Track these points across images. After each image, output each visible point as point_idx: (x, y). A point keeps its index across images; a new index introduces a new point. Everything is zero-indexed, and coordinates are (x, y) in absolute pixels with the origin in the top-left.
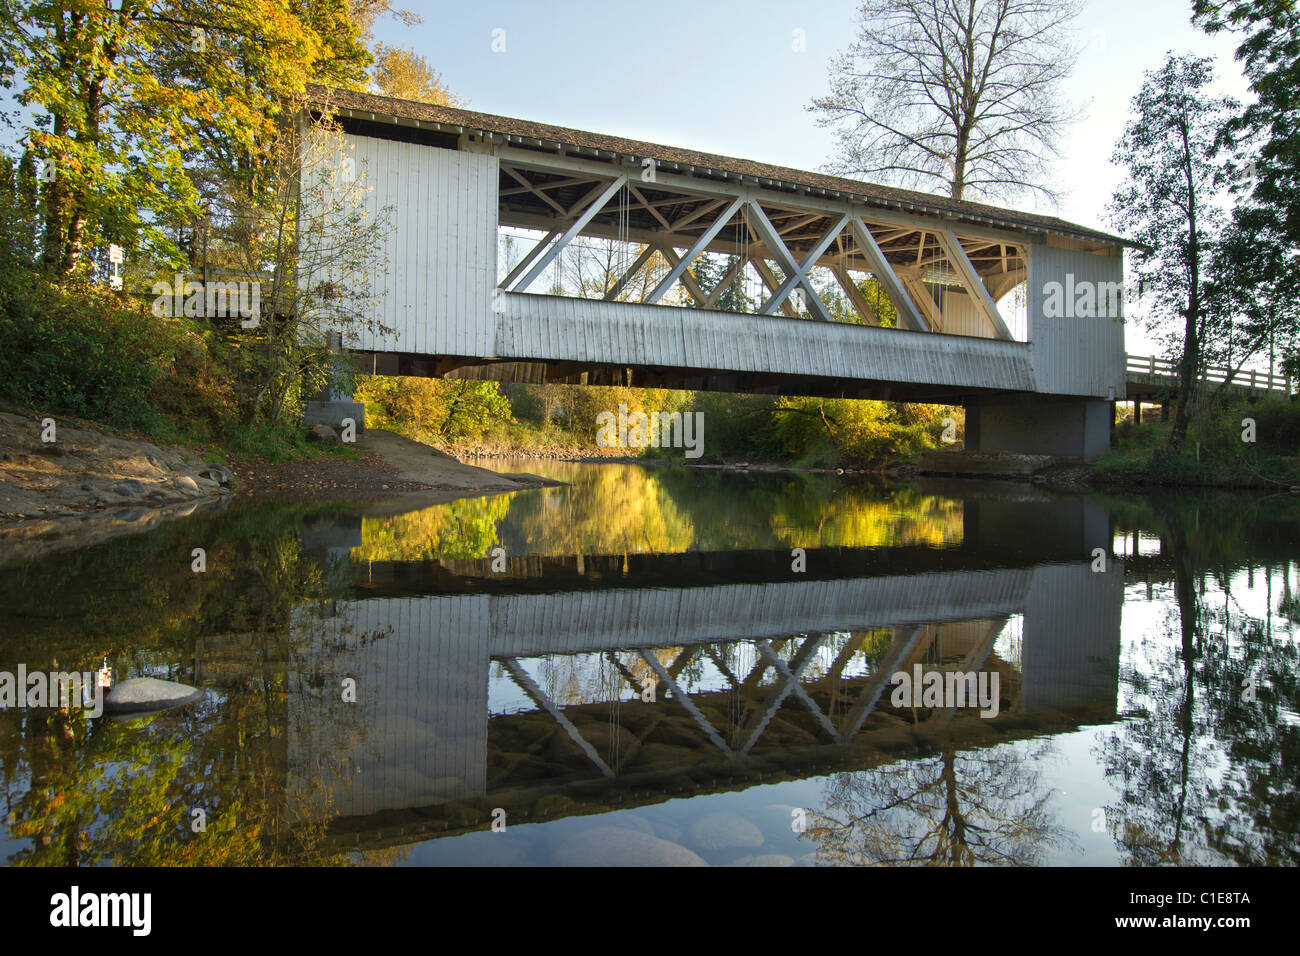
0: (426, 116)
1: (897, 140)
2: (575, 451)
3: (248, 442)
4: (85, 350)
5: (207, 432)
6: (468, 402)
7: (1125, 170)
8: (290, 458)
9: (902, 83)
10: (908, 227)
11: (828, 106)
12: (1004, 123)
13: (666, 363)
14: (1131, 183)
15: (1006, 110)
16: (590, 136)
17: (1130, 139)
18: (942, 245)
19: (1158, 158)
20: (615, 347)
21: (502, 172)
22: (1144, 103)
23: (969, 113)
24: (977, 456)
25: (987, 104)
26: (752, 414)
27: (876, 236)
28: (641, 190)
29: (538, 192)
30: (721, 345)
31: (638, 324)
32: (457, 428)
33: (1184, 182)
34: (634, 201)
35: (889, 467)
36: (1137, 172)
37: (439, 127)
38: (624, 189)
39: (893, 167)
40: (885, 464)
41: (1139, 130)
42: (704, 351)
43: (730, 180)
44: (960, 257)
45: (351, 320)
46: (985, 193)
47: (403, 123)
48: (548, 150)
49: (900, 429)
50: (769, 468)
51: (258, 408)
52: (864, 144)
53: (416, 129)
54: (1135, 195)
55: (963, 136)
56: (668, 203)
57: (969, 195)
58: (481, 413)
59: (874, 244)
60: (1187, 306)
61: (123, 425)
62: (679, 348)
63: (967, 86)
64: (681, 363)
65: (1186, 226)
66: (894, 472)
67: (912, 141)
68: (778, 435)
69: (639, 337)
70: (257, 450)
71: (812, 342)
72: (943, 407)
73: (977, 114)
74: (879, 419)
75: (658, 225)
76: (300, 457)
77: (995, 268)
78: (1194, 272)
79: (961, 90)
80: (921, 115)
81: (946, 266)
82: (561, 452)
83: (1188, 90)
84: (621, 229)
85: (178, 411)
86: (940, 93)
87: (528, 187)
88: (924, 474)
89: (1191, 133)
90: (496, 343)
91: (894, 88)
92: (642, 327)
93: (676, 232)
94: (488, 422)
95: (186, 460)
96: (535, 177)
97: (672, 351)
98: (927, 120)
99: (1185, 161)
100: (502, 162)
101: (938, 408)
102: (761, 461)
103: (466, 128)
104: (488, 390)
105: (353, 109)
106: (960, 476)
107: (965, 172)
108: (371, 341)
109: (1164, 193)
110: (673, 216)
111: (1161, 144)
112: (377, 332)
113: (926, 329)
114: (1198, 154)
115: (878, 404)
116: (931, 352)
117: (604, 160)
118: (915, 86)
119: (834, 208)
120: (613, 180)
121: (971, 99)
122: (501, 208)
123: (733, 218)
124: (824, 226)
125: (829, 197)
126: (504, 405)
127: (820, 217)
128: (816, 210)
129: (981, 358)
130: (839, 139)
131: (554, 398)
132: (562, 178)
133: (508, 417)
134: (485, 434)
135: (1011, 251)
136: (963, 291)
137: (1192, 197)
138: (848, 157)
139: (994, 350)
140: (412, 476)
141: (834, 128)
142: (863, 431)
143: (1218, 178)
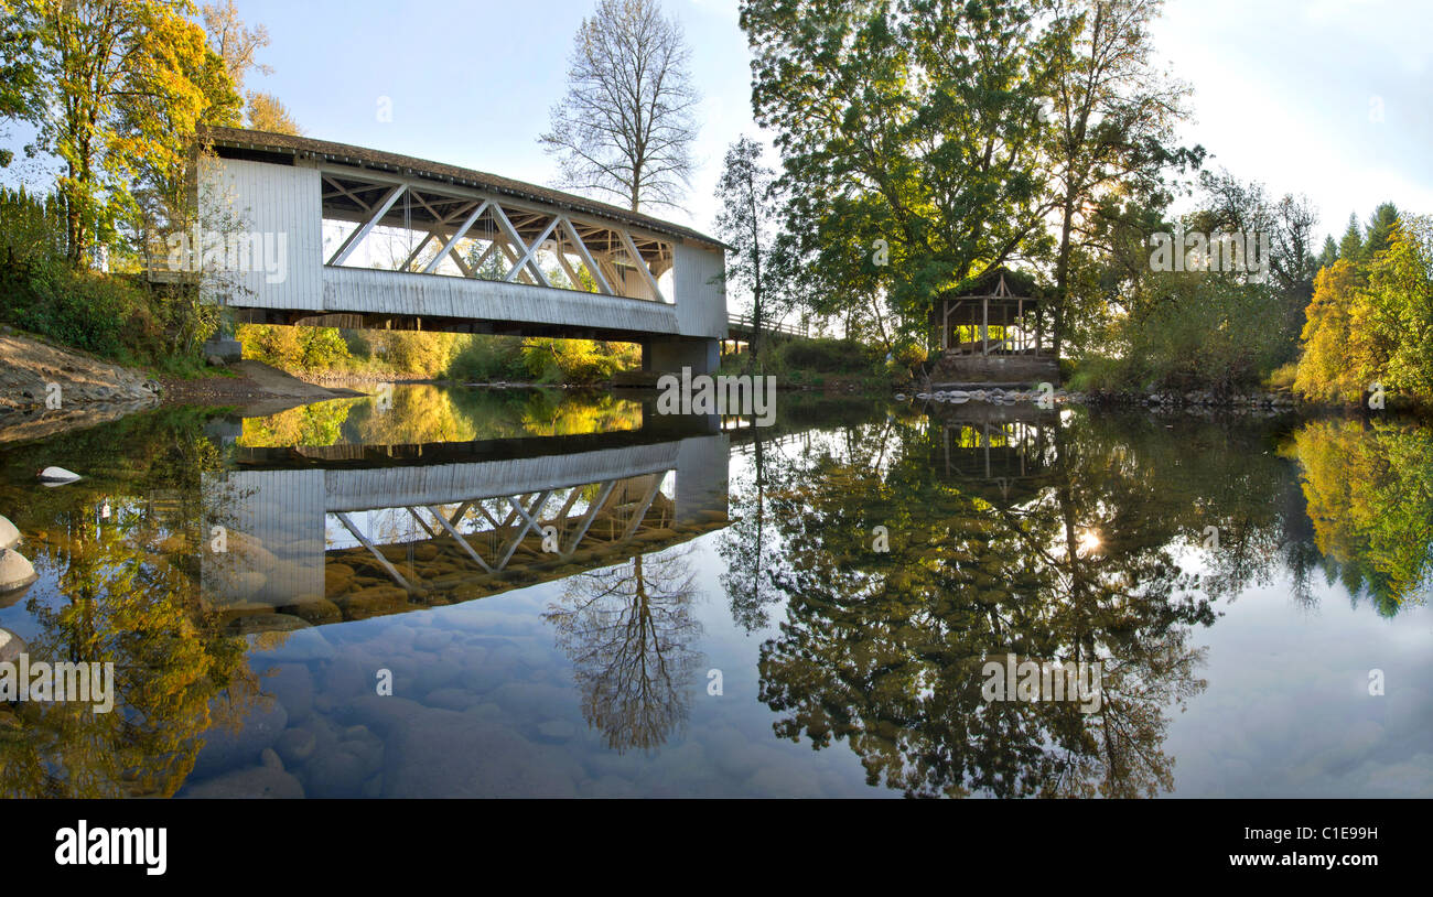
0: (272, 143)
1: (597, 168)
2: (392, 376)
3: (171, 367)
4: (86, 310)
5: (149, 359)
6: (319, 343)
7: (721, 202)
8: (195, 377)
9: (598, 130)
10: (600, 226)
11: (551, 140)
12: (662, 165)
13: (439, 314)
14: (725, 210)
15: (662, 156)
16: (382, 154)
17: (724, 183)
18: (621, 240)
19: (738, 197)
20: (404, 303)
21: (322, 179)
22: (730, 163)
23: (640, 155)
24: (648, 375)
25: (650, 151)
26: (507, 350)
27: (579, 232)
28: (420, 194)
29: (350, 194)
30: (477, 302)
31: (420, 287)
32: (311, 360)
33: (751, 213)
34: (414, 201)
35: (596, 383)
36: (728, 204)
37: (279, 150)
38: (406, 191)
39: (594, 186)
40: (593, 381)
41: (727, 178)
42: (465, 305)
43: (478, 188)
44: (634, 249)
45: (227, 286)
46: (651, 209)
47: (257, 148)
48: (353, 164)
49: (603, 358)
50: (518, 385)
51: (176, 345)
52: (576, 170)
53: (265, 152)
54: (727, 217)
55: (637, 170)
56: (440, 203)
57: (642, 209)
58: (327, 351)
59: (578, 237)
60: (755, 285)
61: (104, 355)
62: (448, 302)
63: (638, 136)
64: (450, 314)
65: (753, 240)
66: (599, 386)
67: (606, 169)
68: (525, 363)
69: (420, 296)
70: (176, 372)
71: (539, 300)
72: (630, 344)
73: (644, 156)
74: (590, 353)
75: (434, 219)
76: (201, 377)
77: (656, 257)
78: (757, 267)
79: (634, 139)
80: (611, 152)
81: (625, 254)
82: (383, 377)
83: (751, 159)
84: (406, 220)
85: (133, 346)
86: (621, 138)
87: (343, 192)
88: (618, 386)
89: (754, 185)
90: (324, 301)
91: (593, 132)
92: (422, 289)
93: (447, 224)
94: (333, 357)
95: (136, 377)
96: (348, 184)
97: (444, 306)
98: (615, 157)
99: (751, 201)
100: (323, 174)
101: (627, 345)
102: (514, 381)
103: (297, 150)
104: (332, 334)
105: (226, 140)
106: (638, 387)
107: (640, 193)
108: (240, 300)
109: (741, 218)
110: (444, 212)
111: (740, 189)
112: (244, 294)
113: (612, 293)
114: (758, 198)
115: (588, 342)
116: (615, 309)
117: (391, 171)
118: (606, 132)
119: (550, 211)
120: (398, 186)
121: (641, 147)
122: (324, 206)
123: (483, 215)
124: (544, 222)
125: (546, 203)
126: (342, 345)
127: (542, 216)
128: (540, 212)
129: (647, 313)
130: (559, 164)
131: (377, 339)
132: (366, 185)
133: (346, 353)
134: (331, 364)
135: (664, 246)
136: (635, 269)
137: (755, 223)
138: (565, 177)
139: (654, 308)
140: (268, 389)
141: (556, 156)
142: (579, 359)
143: (768, 215)
